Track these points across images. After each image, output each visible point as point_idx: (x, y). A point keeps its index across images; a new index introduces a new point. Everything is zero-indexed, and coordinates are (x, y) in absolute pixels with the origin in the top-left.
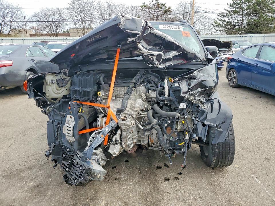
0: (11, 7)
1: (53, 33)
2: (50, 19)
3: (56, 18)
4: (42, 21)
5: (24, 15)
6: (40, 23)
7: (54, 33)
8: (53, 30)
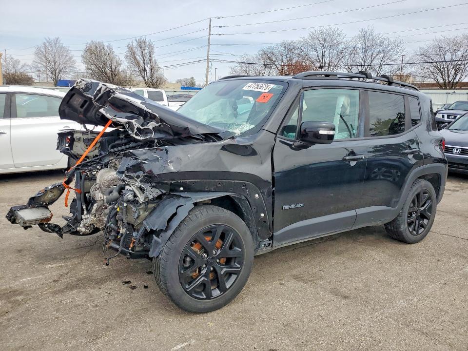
0: (386, 42)
1: (447, 81)
2: (448, 57)
3: (459, 54)
4: (431, 61)
5: (402, 54)
6: (426, 65)
7: (449, 82)
8: (449, 77)
